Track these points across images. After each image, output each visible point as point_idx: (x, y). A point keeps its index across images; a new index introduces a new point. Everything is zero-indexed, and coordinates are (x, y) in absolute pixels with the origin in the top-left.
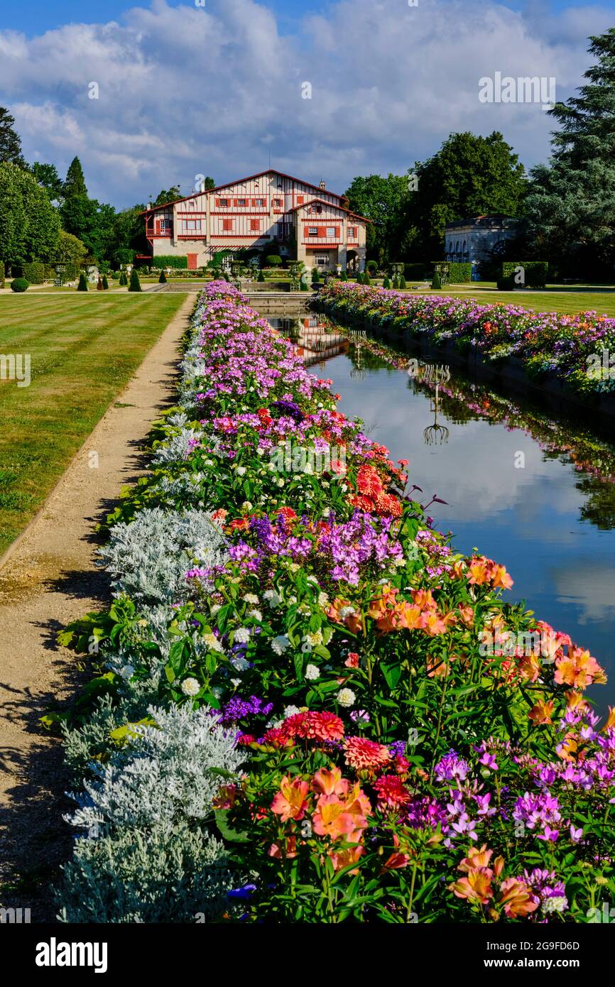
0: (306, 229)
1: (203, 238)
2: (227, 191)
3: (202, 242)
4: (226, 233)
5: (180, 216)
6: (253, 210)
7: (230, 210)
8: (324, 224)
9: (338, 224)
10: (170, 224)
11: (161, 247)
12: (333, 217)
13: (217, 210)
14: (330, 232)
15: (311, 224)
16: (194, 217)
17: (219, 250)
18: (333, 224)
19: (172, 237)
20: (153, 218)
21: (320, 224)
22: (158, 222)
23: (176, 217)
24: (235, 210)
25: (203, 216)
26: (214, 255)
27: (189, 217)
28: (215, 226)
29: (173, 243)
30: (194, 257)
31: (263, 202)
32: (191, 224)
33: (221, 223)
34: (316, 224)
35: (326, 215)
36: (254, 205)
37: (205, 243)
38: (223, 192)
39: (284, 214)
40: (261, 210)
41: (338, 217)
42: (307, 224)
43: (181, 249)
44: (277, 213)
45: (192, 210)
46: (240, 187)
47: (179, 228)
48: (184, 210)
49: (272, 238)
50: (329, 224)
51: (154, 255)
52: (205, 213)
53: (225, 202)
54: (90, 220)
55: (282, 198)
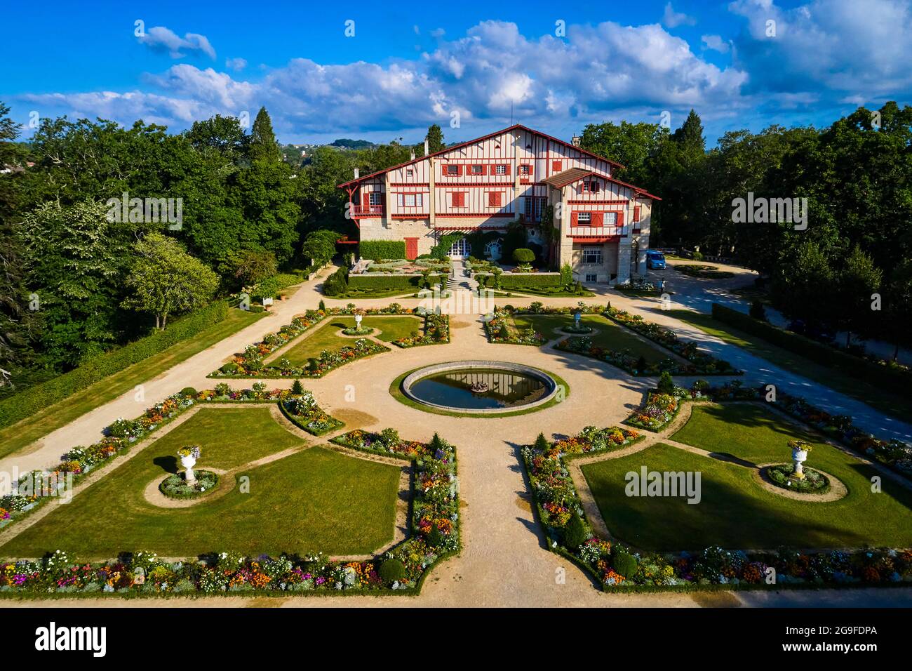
0: (573, 215)
1: (426, 218)
2: (457, 154)
3: (423, 222)
4: (455, 211)
5: (394, 189)
6: (493, 179)
7: (461, 180)
8: (601, 208)
9: (620, 207)
10: (381, 199)
11: (370, 230)
12: (615, 197)
13: (444, 180)
14: (609, 219)
15: (581, 208)
16: (413, 189)
17: (446, 233)
18: (614, 207)
19: (384, 216)
20: (359, 188)
21: (595, 208)
22: (365, 196)
23: (389, 189)
24: (468, 179)
25: (426, 189)
26: (440, 239)
27: (407, 189)
28: (440, 201)
29: (385, 224)
30: (413, 242)
31: (506, 170)
32: (410, 200)
33: (450, 196)
34: (588, 208)
35: (605, 194)
36: (493, 173)
37: (428, 224)
38: (452, 155)
39: (533, 185)
40: (504, 179)
41: (621, 197)
42: (575, 207)
43: (396, 233)
44: (524, 183)
45: (410, 181)
46: (475, 147)
47: (393, 204)
48: (399, 181)
49: (517, 217)
50: (607, 207)
51: (361, 240)
52: (428, 185)
53: (456, 170)
54: (273, 194)
55: (532, 163)
